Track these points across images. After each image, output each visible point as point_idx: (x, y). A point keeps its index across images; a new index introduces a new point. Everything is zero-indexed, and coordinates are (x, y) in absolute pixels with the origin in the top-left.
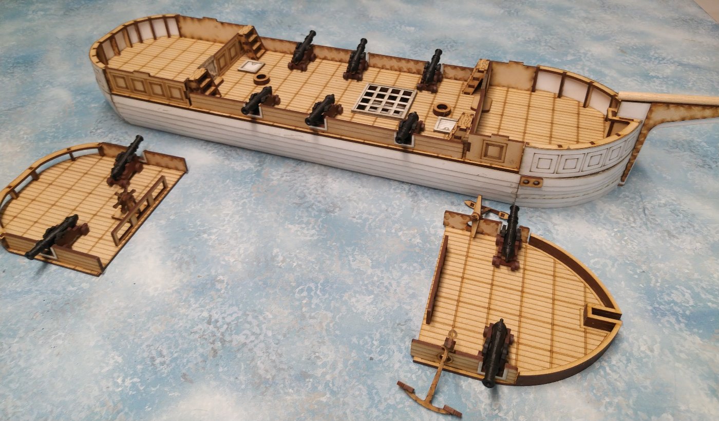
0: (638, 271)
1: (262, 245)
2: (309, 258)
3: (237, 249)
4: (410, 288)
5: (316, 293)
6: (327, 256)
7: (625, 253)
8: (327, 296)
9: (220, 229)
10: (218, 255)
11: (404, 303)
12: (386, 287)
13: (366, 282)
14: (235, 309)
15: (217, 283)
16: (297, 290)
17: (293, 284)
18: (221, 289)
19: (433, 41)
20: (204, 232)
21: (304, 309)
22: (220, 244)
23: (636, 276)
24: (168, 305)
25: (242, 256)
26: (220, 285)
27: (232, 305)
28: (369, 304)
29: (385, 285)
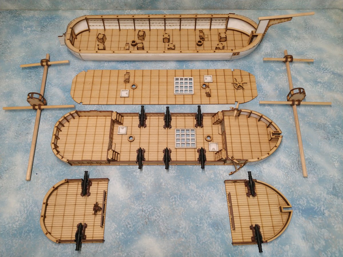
0: (290, 191)
1: (156, 178)
4: (210, 197)
5: (177, 199)
7: (287, 182)
8: (181, 201)
11: (208, 204)
12: (202, 197)
13: (195, 195)
14: (150, 206)
16: (171, 198)
18: (145, 198)
20: (134, 172)
21: (174, 206)
23: (289, 193)
24: (127, 204)
25: (150, 183)
27: (149, 204)
28: (196, 204)
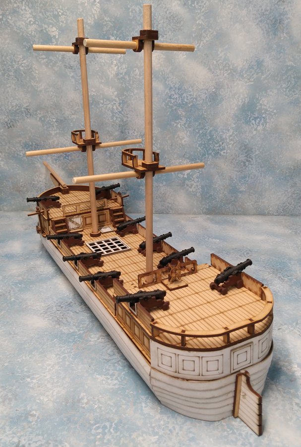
1: (72, 390)
2: (109, 402)
3: (52, 391)
5: (109, 431)
6: (124, 402)
8: (118, 434)
9: (41, 375)
10: (36, 395)
12: (170, 431)
13: (153, 425)
14: (40, 438)
15: (30, 416)
17: (92, 422)
18: (33, 421)
19: (233, 249)
20: (28, 377)
21: (97, 443)
22: (39, 387)
25: (55, 397)
26: (32, 418)
27: (38, 435)
28: (153, 443)
29: (169, 428)
